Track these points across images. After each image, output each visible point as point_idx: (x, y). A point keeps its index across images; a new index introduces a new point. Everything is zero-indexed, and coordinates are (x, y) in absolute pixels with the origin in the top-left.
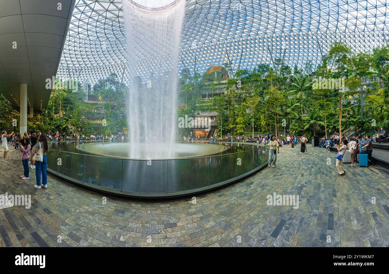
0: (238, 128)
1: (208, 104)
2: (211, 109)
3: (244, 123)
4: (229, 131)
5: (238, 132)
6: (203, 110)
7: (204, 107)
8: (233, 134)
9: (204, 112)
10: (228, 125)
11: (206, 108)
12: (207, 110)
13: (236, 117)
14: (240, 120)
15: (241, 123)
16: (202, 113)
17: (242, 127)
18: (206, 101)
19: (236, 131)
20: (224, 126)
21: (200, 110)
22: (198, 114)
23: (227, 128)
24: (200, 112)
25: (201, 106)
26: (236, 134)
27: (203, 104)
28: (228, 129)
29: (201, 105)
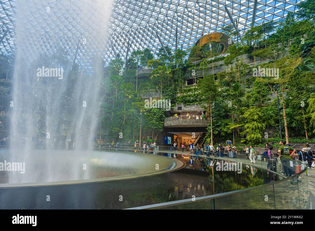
0: (248, 130)
1: (196, 93)
2: (201, 100)
3: (261, 119)
4: (229, 136)
5: (248, 138)
6: (187, 102)
7: (188, 98)
8: (238, 142)
9: (189, 105)
10: (227, 124)
11: (192, 98)
12: (193, 101)
13: (244, 108)
14: (251, 114)
15: (253, 120)
16: (185, 106)
17: (257, 128)
18: (192, 88)
19: (245, 136)
20: (218, 126)
21: (182, 102)
22: (180, 108)
23: (225, 130)
24: (182, 105)
25: (184, 96)
26: (245, 143)
27: (189, 94)
28: (226, 133)
29: (185, 94)
